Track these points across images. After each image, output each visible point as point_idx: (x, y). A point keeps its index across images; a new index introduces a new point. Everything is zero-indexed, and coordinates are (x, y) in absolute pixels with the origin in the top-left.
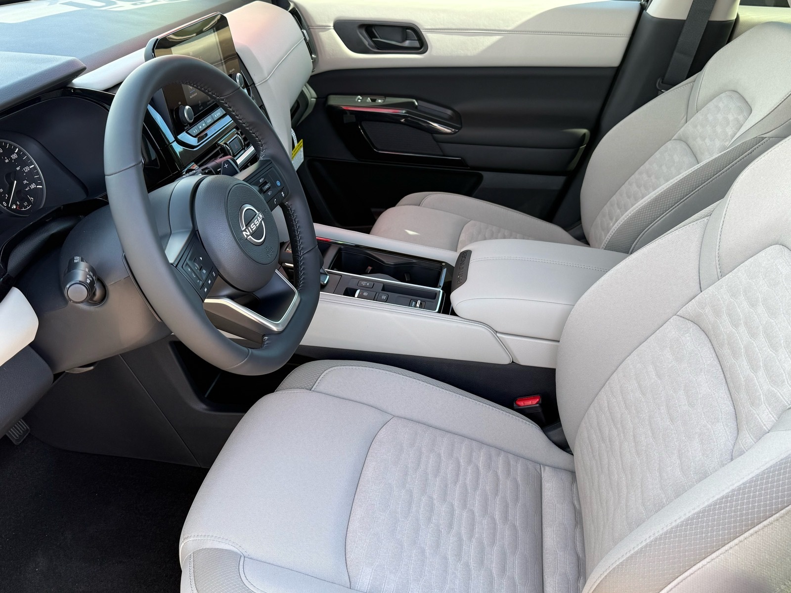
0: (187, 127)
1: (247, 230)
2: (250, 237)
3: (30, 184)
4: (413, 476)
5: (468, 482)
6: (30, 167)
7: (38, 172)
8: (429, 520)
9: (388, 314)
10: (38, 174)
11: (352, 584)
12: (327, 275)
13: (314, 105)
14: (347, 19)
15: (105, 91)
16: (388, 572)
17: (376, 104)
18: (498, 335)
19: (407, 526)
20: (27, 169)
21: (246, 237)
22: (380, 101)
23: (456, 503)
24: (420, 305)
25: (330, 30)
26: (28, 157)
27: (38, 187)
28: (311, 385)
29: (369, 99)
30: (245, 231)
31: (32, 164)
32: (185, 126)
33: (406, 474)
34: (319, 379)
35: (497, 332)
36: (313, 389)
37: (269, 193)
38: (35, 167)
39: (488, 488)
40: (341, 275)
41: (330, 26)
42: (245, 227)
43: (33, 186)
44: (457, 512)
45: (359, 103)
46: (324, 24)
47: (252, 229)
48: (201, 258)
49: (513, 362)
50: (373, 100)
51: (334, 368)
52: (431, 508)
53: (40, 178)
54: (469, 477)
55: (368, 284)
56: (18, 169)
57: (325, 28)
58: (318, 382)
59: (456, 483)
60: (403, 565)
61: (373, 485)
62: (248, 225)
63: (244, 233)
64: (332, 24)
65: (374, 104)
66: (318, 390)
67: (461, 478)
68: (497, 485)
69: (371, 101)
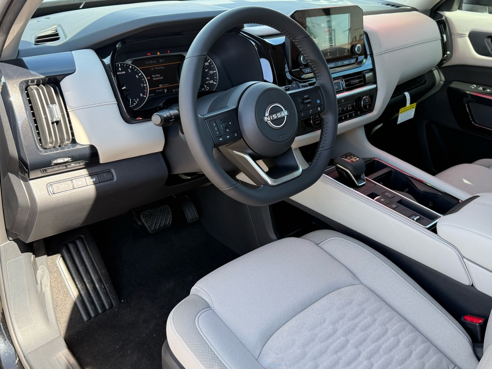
0: (302, 67)
1: (269, 117)
2: (270, 121)
3: (210, 80)
4: (345, 323)
5: (384, 346)
6: (214, 72)
7: (217, 75)
8: (336, 352)
9: (386, 216)
10: (217, 77)
11: (259, 358)
12: (365, 181)
13: (441, 86)
14: (481, 31)
15: (259, 36)
16: (284, 364)
17: (486, 92)
18: (464, 259)
19: (318, 347)
20: (211, 72)
21: (266, 120)
22: (488, 90)
23: (364, 354)
24: (417, 219)
25: (466, 37)
26: (214, 66)
27: (214, 83)
28: (319, 242)
29: (481, 88)
30: (267, 117)
31: (215, 70)
32: (301, 66)
33: (341, 318)
34: (326, 241)
35: (464, 257)
36: (319, 245)
37: (308, 106)
38: (216, 72)
39: (397, 357)
40: (376, 184)
41: (466, 35)
42: (268, 115)
43: (211, 82)
44: (360, 359)
45: (473, 89)
46: (462, 33)
47: (273, 117)
48: (230, 123)
49: (472, 285)
50: (484, 89)
51: (338, 238)
52: (343, 347)
53: (216, 79)
54: (387, 344)
55: (390, 195)
56: (206, 70)
57: (462, 36)
58: (324, 242)
59: (374, 342)
60: (297, 366)
61: (314, 313)
62: (271, 114)
63: (266, 118)
64: (468, 34)
65: (484, 91)
66: (322, 247)
67: (380, 342)
68: (406, 360)
69: (482, 90)
